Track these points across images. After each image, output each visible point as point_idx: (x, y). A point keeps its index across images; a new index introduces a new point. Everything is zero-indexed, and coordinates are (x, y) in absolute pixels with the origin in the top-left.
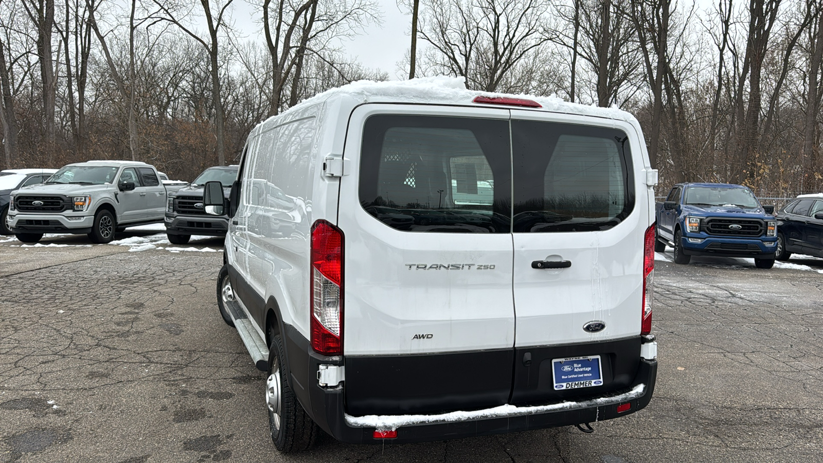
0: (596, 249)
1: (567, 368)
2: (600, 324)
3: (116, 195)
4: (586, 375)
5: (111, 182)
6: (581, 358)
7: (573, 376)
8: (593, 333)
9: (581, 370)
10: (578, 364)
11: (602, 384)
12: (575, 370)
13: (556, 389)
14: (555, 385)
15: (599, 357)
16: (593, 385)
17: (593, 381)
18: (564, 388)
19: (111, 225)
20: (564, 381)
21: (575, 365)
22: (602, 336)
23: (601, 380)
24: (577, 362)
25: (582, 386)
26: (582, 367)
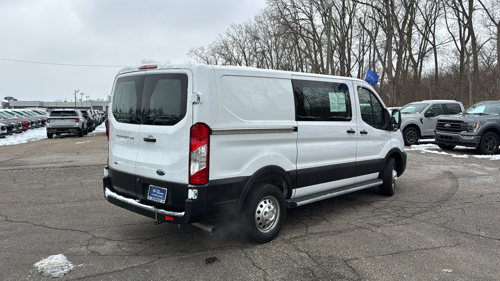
0: (165, 134)
1: (154, 191)
2: (162, 172)
3: (421, 120)
4: (161, 196)
5: (420, 113)
6: (160, 188)
7: (156, 195)
8: (160, 176)
9: (160, 193)
10: (159, 190)
11: (164, 203)
12: (157, 193)
13: (148, 199)
14: (148, 196)
15: (166, 189)
16: (161, 202)
17: (161, 200)
18: (151, 199)
19: (415, 136)
20: (152, 196)
21: (158, 190)
22: (163, 178)
23: (165, 201)
24: (159, 189)
25: (157, 201)
26: (160, 192)
